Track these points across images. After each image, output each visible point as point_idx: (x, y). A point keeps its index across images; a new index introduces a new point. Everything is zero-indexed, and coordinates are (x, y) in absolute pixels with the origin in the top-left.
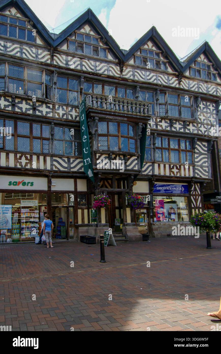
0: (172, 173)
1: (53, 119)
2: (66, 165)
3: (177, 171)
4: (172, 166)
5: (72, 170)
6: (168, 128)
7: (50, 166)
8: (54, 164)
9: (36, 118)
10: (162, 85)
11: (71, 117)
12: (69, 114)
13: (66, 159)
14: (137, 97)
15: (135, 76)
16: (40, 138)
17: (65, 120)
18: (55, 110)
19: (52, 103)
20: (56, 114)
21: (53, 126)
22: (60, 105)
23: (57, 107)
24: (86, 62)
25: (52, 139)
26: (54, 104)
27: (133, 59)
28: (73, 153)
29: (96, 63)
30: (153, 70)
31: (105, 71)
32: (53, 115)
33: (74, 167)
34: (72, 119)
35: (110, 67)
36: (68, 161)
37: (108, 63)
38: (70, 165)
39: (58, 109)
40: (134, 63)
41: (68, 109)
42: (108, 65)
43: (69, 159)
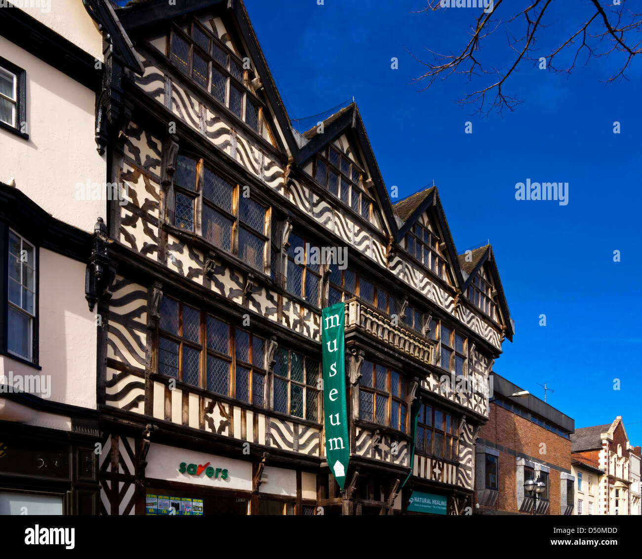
0: (433, 476)
1: (276, 326)
2: (290, 439)
3: (440, 472)
4: (434, 462)
5: (301, 452)
6: (436, 389)
7: (265, 437)
8: (272, 435)
10: (436, 304)
11: (307, 331)
12: (305, 323)
13: (291, 426)
14: (403, 318)
15: (406, 276)
16: (249, 367)
17: (297, 337)
18: (281, 307)
19: (279, 291)
20: (284, 319)
21: (276, 343)
22: (291, 299)
23: (285, 301)
24: (339, 218)
25: (269, 374)
26: (281, 293)
27: (404, 238)
28: (303, 414)
29: (353, 226)
30: (428, 273)
31: (366, 249)
32: (278, 320)
33: (304, 446)
34: (309, 336)
35: (374, 243)
36: (295, 430)
37: (372, 234)
38: (298, 440)
39: (288, 308)
40: (404, 248)
41: (302, 312)
42: (371, 237)
43: (297, 426)
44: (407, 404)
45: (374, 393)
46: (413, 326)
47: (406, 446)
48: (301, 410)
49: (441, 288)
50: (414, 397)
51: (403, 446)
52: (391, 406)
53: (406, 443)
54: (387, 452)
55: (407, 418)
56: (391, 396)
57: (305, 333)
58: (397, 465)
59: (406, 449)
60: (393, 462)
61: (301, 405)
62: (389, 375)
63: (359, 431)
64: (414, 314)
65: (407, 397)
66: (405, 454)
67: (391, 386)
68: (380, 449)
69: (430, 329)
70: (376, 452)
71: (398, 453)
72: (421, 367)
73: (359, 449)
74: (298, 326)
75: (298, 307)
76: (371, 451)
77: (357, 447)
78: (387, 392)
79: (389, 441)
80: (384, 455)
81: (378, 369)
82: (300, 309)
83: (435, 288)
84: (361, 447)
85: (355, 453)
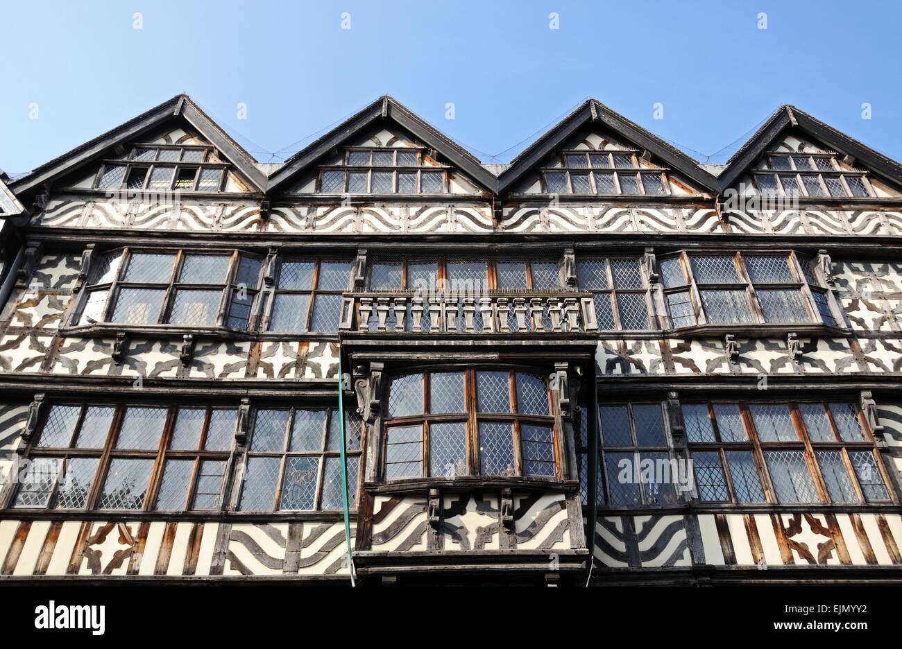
0: (795, 553)
2: (277, 551)
3: (824, 539)
4: (786, 519)
5: (305, 572)
6: (721, 367)
7: (213, 559)
8: (231, 553)
9: (188, 390)
10: (655, 233)
11: (313, 371)
12: (309, 362)
13: (284, 529)
14: (571, 282)
15: (551, 225)
16: (193, 455)
17: (289, 386)
18: (257, 357)
19: (250, 338)
20: (261, 370)
21: (247, 407)
22: (278, 339)
23: (266, 346)
24: (373, 213)
25: (238, 455)
26: (256, 339)
27: (539, 181)
28: (313, 501)
29: (406, 210)
30: (616, 200)
31: (438, 226)
32: (247, 374)
33: (315, 559)
34: (316, 377)
35: (458, 212)
36: (291, 534)
37: (451, 204)
38: (298, 552)
39: (272, 353)
40: (540, 192)
41: (304, 349)
42: (450, 208)
43: (298, 525)
44: (553, 419)
45: (422, 423)
46: (611, 286)
47: (563, 505)
48: (309, 496)
49: (666, 208)
50: (563, 399)
51: (551, 506)
52: (475, 434)
53: (562, 497)
54: (488, 530)
55: (556, 447)
56: (474, 417)
57: (309, 376)
58: (527, 551)
59: (563, 511)
60: (515, 548)
61: (310, 488)
62: (467, 382)
63: (383, 503)
64: (608, 267)
65: (553, 406)
66: (561, 523)
67: (474, 399)
68: (457, 528)
69: (657, 275)
70: (446, 535)
71: (534, 525)
72: (559, 342)
73: (381, 540)
74: (293, 370)
75: (295, 345)
76: (425, 538)
77: (375, 535)
78: (465, 411)
79: (494, 505)
80: (476, 539)
81: (436, 379)
82: (301, 346)
83: (644, 213)
84: (391, 534)
85: (370, 549)
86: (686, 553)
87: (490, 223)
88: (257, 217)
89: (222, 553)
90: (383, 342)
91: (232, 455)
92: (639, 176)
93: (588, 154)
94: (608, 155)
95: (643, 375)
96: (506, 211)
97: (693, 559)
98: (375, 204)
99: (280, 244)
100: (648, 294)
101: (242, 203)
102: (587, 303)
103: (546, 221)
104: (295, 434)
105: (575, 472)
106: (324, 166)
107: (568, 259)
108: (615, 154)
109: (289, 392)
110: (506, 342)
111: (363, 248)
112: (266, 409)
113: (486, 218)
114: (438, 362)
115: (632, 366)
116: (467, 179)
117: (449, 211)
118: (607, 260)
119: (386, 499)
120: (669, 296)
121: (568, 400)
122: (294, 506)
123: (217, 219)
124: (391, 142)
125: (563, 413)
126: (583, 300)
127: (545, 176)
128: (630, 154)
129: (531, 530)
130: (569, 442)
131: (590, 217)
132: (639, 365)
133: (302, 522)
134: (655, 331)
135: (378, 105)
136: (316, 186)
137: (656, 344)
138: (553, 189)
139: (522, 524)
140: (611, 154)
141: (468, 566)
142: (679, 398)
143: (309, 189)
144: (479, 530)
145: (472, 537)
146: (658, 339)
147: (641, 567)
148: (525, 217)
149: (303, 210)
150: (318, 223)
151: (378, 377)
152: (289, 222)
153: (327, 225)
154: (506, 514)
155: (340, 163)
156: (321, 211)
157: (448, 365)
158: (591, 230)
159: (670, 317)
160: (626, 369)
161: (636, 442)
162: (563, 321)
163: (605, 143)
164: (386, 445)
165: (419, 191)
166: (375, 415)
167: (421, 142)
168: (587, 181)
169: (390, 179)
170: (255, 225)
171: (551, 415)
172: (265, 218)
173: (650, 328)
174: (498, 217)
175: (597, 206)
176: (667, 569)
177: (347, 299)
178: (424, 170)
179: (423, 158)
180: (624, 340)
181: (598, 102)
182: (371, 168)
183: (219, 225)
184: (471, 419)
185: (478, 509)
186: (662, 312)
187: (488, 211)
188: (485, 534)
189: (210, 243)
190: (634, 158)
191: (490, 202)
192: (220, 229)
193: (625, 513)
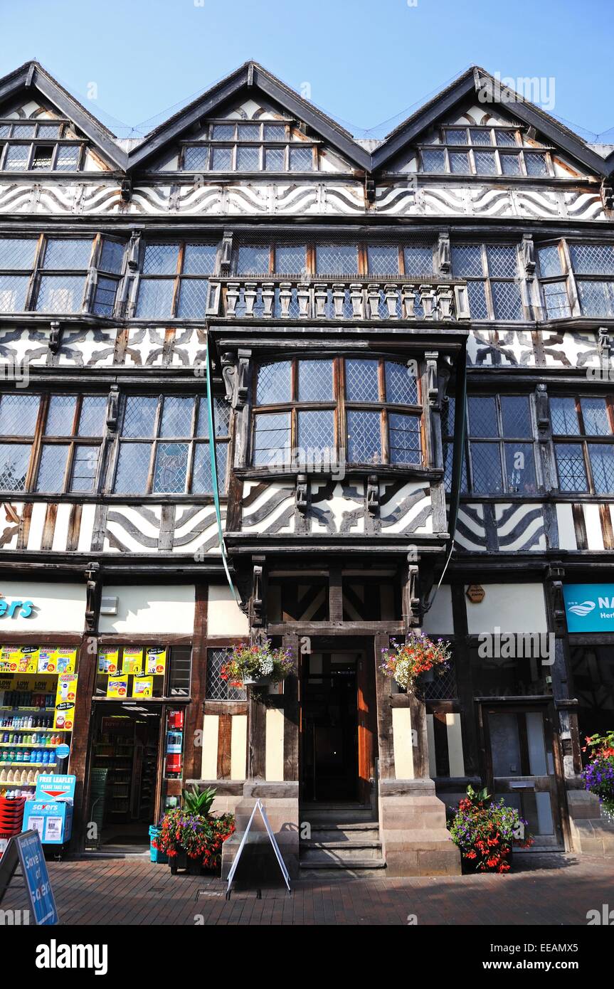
1: (115, 371)
5: (179, 551)
8: (109, 532)
9: (58, 378)
10: (535, 219)
11: (180, 358)
12: (176, 349)
13: (157, 510)
14: (445, 268)
15: (426, 207)
16: (67, 440)
17: (157, 373)
18: (124, 343)
19: (117, 324)
20: (128, 357)
21: (117, 394)
22: (145, 325)
23: (132, 332)
24: (238, 192)
25: (110, 441)
26: (123, 325)
27: (414, 159)
28: (184, 485)
29: (274, 189)
30: (495, 181)
31: (307, 207)
32: (115, 361)
33: (188, 539)
34: (184, 364)
35: (328, 192)
36: (164, 516)
37: (321, 183)
38: (172, 532)
39: (138, 340)
40: (416, 171)
41: (171, 336)
42: (320, 188)
43: (170, 508)
44: (421, 408)
45: (290, 410)
46: (485, 273)
47: (427, 492)
48: (180, 481)
49: (549, 191)
50: (432, 389)
51: (416, 493)
52: (343, 422)
53: (427, 485)
54: (353, 514)
55: (423, 436)
56: (342, 405)
57: (177, 363)
58: (390, 534)
59: (427, 497)
60: (378, 531)
61: (180, 472)
62: (336, 370)
63: (252, 488)
64: (484, 253)
65: (421, 395)
66: (425, 509)
67: (342, 387)
68: (323, 512)
69: (534, 263)
70: (313, 518)
71: (398, 510)
72: (430, 331)
73: (250, 522)
74: (160, 357)
75: (161, 332)
76: (292, 521)
77: (245, 518)
78: (333, 399)
79: (360, 491)
80: (343, 522)
81: (304, 366)
82: (167, 332)
83: (524, 196)
84: (260, 518)
85: (240, 530)
86: (542, 539)
87: (362, 203)
88: (118, 197)
89: (100, 532)
90: (251, 329)
91: (104, 441)
92: (521, 155)
93: (468, 129)
94: (490, 130)
95: (514, 367)
96: (379, 191)
97: (547, 544)
98: (241, 182)
99: (143, 226)
100: (524, 283)
101: (102, 183)
102: (461, 291)
103: (421, 203)
104: (164, 420)
105: (440, 461)
106: (186, 141)
107: (443, 244)
108: (497, 129)
109: (158, 379)
110: (376, 330)
111: (230, 230)
112: (135, 396)
113: (358, 199)
114: (307, 349)
115: (503, 357)
116: (338, 155)
117: (319, 190)
118: (483, 246)
119: (255, 484)
120: (545, 286)
121: (437, 390)
122: (166, 490)
123: (77, 200)
124: (257, 114)
125: (431, 403)
126: (456, 288)
127: (422, 153)
128: (513, 131)
129: (395, 515)
130: (436, 431)
131: (468, 199)
132: (510, 356)
133: (174, 504)
134: (528, 322)
135: (243, 72)
136: (179, 163)
137: (528, 335)
138: (430, 167)
139: (387, 510)
140: (493, 130)
141: (333, 548)
142: (547, 390)
143: (172, 166)
144: (345, 514)
145: (338, 521)
146: (531, 330)
147: (498, 551)
148: (399, 197)
149: (166, 190)
150: (182, 204)
151: (245, 364)
152: (152, 202)
153: (191, 206)
154: (372, 499)
155: (203, 138)
156: (184, 190)
157: (317, 352)
158: (469, 213)
159: (544, 308)
160: (496, 359)
161: (501, 433)
162: (435, 309)
163: (487, 118)
164: (254, 432)
165: (287, 169)
166: (243, 402)
167: (290, 114)
168: (466, 160)
169: (257, 156)
170: (117, 207)
171: (419, 404)
172: (126, 199)
173: (524, 319)
174: (371, 198)
175: (475, 187)
176: (522, 553)
177: (214, 284)
178: (293, 146)
179: (291, 132)
180: (496, 330)
181: (482, 70)
182: (237, 143)
183: (80, 207)
184: (339, 407)
185: (344, 494)
186: (536, 303)
187: (360, 191)
188: (351, 518)
189: (71, 226)
190: (517, 135)
191: (362, 180)
192: (81, 211)
193: (486, 501)
